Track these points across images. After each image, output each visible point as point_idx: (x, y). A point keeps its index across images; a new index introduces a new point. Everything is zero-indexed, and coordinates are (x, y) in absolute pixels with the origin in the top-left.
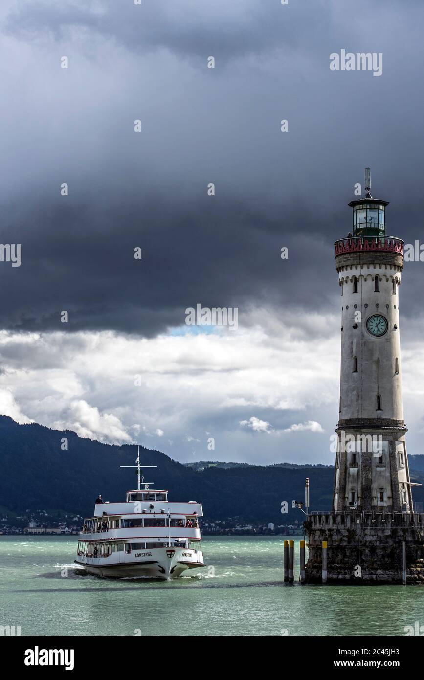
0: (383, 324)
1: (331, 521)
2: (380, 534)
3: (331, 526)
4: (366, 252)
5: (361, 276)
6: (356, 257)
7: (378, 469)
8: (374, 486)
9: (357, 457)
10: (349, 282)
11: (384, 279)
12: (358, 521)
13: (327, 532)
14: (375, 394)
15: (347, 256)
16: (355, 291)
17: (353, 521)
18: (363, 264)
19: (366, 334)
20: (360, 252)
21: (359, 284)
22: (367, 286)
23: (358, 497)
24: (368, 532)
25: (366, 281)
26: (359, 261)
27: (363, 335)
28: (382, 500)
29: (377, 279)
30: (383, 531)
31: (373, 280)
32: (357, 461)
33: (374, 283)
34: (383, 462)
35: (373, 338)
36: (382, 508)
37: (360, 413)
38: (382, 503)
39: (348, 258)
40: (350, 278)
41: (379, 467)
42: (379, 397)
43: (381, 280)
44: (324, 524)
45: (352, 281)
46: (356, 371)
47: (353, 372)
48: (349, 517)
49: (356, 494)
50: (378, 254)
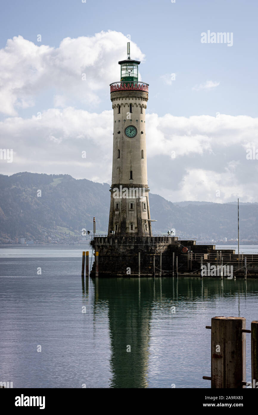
0: (134, 131)
1: (103, 241)
2: (128, 248)
3: (102, 244)
4: (124, 90)
5: (122, 104)
6: (119, 93)
7: (130, 212)
8: (128, 222)
9: (119, 205)
10: (116, 107)
11: (135, 106)
12: (116, 241)
13: (101, 247)
14: (129, 170)
15: (115, 93)
16: (119, 113)
17: (113, 241)
18: (123, 97)
19: (124, 137)
20: (121, 91)
21: (121, 109)
22: (125, 110)
23: (119, 228)
24: (121, 247)
25: (124, 107)
26: (120, 95)
27: (123, 137)
28: (132, 229)
29: (131, 105)
30: (130, 246)
31: (129, 107)
32: (119, 208)
33: (129, 108)
34: (133, 208)
35: (128, 139)
36: (132, 233)
37: (121, 181)
38: (132, 231)
39: (115, 94)
40: (116, 105)
41: (130, 211)
42: (131, 172)
43: (133, 106)
44: (99, 243)
45: (117, 107)
46: (119, 157)
47: (118, 158)
48: (112, 239)
49: (118, 226)
50: (131, 92)
